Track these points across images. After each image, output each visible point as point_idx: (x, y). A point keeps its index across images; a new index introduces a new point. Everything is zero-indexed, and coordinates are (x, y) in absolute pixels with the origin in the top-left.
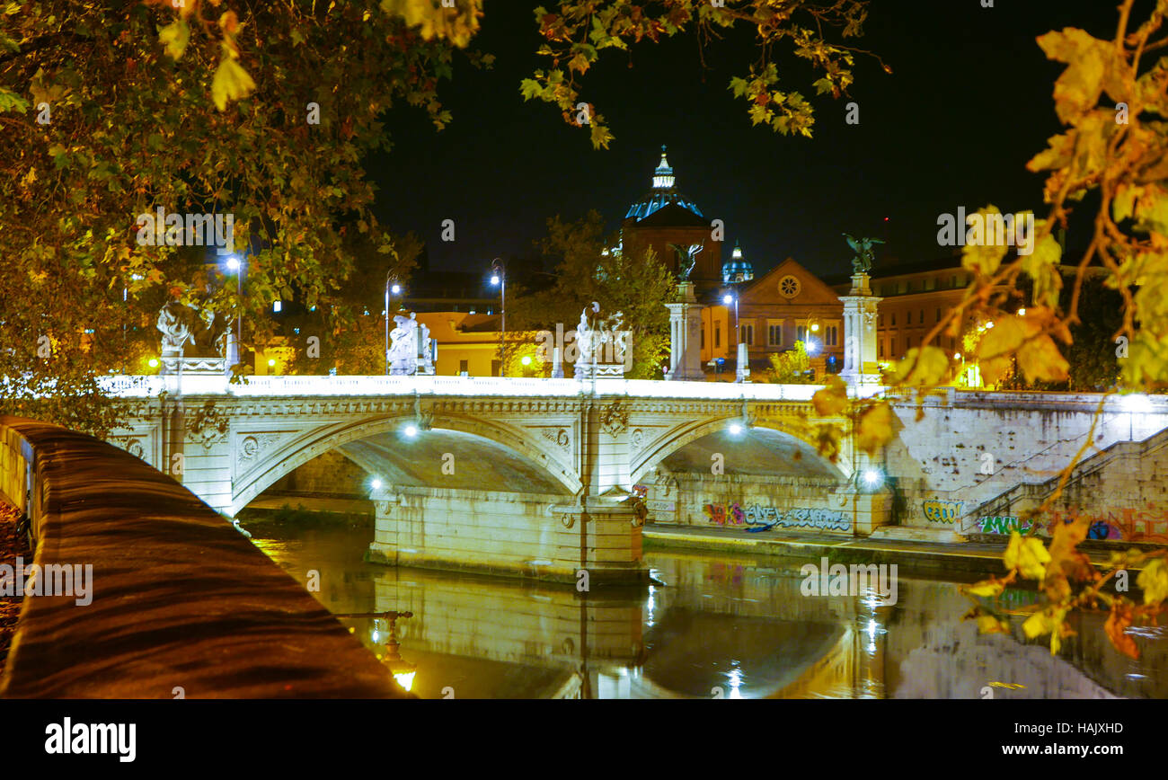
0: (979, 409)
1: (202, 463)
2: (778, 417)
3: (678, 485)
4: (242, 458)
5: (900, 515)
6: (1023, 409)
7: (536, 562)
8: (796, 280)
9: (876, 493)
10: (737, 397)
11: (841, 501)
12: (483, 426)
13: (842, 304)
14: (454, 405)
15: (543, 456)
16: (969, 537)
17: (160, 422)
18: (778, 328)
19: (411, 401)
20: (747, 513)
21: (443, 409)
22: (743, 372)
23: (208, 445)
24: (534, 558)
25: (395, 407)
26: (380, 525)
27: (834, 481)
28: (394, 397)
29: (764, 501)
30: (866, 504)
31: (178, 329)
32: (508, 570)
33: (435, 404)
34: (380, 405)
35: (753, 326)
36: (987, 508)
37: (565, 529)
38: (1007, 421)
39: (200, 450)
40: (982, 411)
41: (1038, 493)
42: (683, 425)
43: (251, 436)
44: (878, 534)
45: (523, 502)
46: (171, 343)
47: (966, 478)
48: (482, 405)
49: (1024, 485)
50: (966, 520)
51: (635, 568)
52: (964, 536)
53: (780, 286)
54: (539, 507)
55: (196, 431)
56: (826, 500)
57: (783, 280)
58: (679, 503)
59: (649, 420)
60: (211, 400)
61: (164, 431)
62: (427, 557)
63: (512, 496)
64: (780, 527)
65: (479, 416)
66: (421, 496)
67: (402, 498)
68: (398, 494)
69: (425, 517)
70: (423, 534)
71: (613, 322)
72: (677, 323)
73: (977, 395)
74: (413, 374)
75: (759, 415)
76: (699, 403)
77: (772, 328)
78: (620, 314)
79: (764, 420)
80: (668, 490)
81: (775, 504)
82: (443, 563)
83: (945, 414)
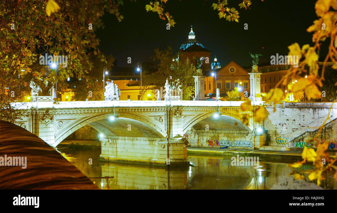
0: (293, 108)
1: (45, 130)
2: (229, 112)
3: (198, 134)
4: (58, 128)
5: (269, 142)
6: (307, 108)
7: (153, 160)
8: (234, 68)
9: (261, 135)
10: (216, 105)
11: (250, 138)
12: (135, 117)
13: (249, 75)
14: (126, 110)
15: (155, 126)
16: (291, 149)
17: (31, 117)
18: (229, 83)
19: (112, 109)
20: (220, 143)
21: (123, 111)
22: (218, 97)
23: (47, 124)
24: (152, 158)
25: (107, 111)
26: (103, 149)
27: (247, 132)
28: (107, 108)
29: (225, 139)
30: (258, 139)
31: (37, 87)
32: (144, 162)
33: (120, 109)
34: (102, 110)
35: (221, 83)
36: (296, 140)
37: (162, 149)
38: (302, 112)
39: (44, 126)
40: (294, 109)
41: (312, 134)
42: (199, 115)
43: (61, 121)
44: (262, 148)
45: (148, 140)
46: (34, 92)
47: (290, 130)
48: (135, 109)
49: (308, 132)
50: (290, 143)
51: (185, 161)
52: (289, 149)
53: (229, 70)
54: (154, 142)
55: (43, 120)
56: (245, 138)
57: (230, 68)
58: (198, 140)
59: (188, 113)
60: (48, 110)
61: (33, 120)
62: (118, 159)
63: (145, 138)
64: (231, 147)
65: (134, 113)
66: (116, 139)
67: (110, 140)
68: (108, 139)
69: (117, 146)
70: (117, 151)
71: (176, 82)
72: (197, 82)
73: (292, 104)
74: (113, 100)
75: (223, 111)
76: (204, 108)
77: (227, 83)
78: (178, 80)
79: (225, 113)
80: (195, 136)
81: (229, 140)
82: (123, 161)
83: (282, 110)
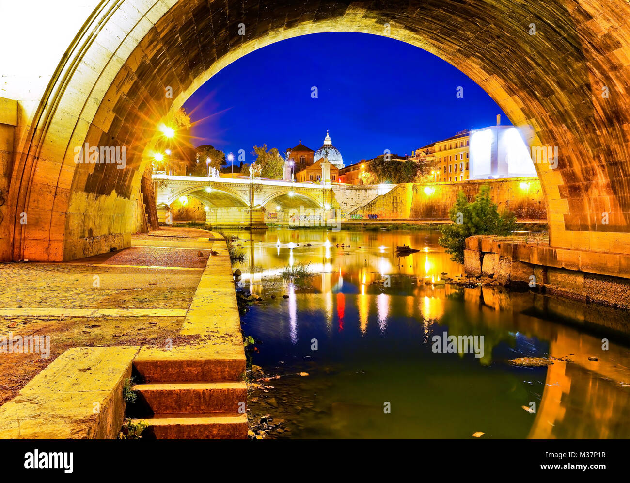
2: (302, 191)
4: (170, 193)
10: (291, 186)
12: (226, 190)
15: (241, 197)
19: (211, 183)
21: (216, 185)
22: (293, 180)
23: (163, 190)
24: (240, 222)
25: (206, 184)
27: (318, 208)
28: (208, 182)
32: (234, 225)
34: (203, 183)
36: (352, 213)
37: (246, 214)
39: (161, 190)
41: (363, 209)
42: (277, 192)
45: (238, 209)
47: (349, 206)
48: (226, 185)
49: (360, 207)
50: (348, 216)
52: (347, 220)
54: (241, 210)
55: (161, 186)
59: (267, 190)
60: (163, 180)
63: (235, 208)
65: (225, 187)
66: (216, 209)
69: (217, 214)
70: (217, 218)
72: (284, 171)
76: (281, 187)
78: (260, 165)
79: (298, 192)
